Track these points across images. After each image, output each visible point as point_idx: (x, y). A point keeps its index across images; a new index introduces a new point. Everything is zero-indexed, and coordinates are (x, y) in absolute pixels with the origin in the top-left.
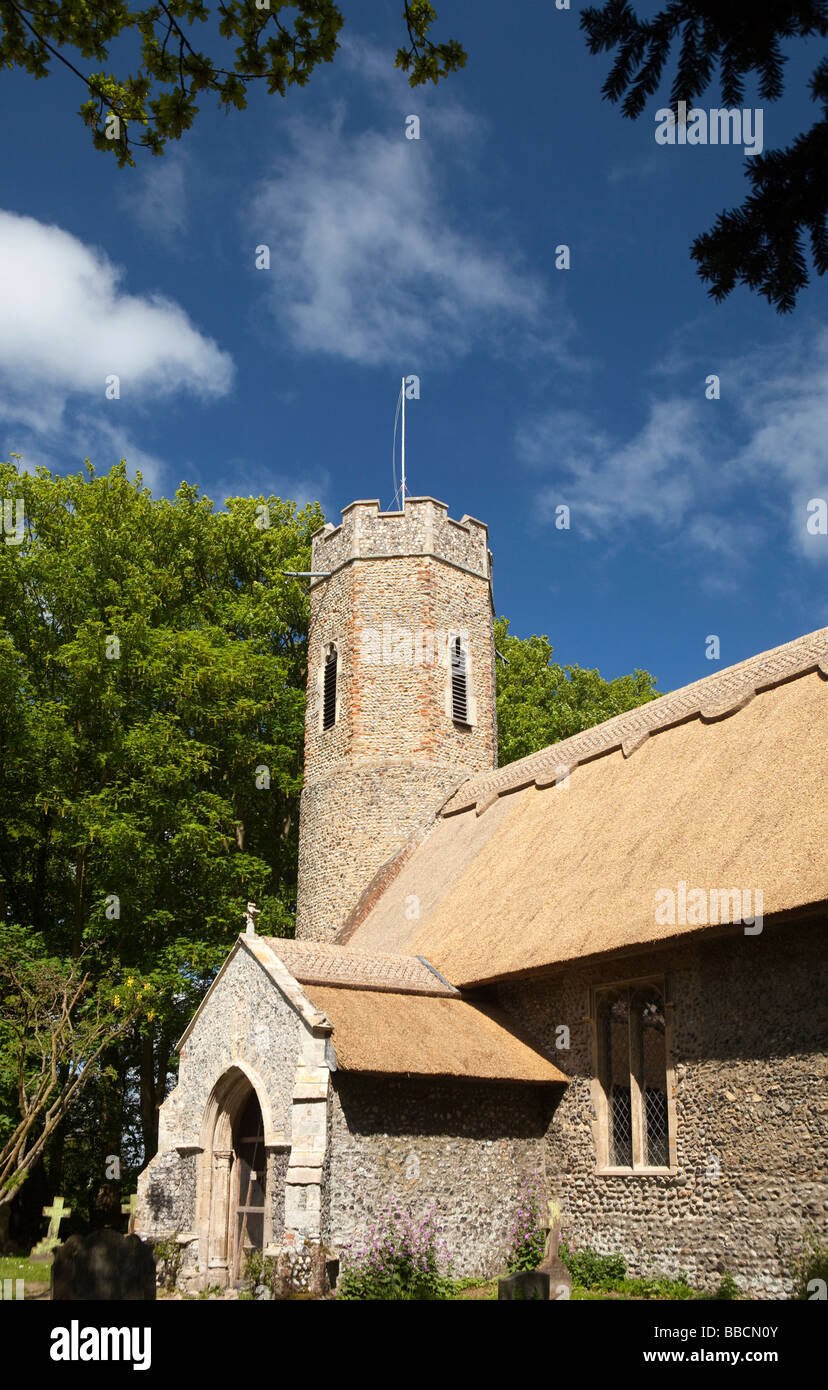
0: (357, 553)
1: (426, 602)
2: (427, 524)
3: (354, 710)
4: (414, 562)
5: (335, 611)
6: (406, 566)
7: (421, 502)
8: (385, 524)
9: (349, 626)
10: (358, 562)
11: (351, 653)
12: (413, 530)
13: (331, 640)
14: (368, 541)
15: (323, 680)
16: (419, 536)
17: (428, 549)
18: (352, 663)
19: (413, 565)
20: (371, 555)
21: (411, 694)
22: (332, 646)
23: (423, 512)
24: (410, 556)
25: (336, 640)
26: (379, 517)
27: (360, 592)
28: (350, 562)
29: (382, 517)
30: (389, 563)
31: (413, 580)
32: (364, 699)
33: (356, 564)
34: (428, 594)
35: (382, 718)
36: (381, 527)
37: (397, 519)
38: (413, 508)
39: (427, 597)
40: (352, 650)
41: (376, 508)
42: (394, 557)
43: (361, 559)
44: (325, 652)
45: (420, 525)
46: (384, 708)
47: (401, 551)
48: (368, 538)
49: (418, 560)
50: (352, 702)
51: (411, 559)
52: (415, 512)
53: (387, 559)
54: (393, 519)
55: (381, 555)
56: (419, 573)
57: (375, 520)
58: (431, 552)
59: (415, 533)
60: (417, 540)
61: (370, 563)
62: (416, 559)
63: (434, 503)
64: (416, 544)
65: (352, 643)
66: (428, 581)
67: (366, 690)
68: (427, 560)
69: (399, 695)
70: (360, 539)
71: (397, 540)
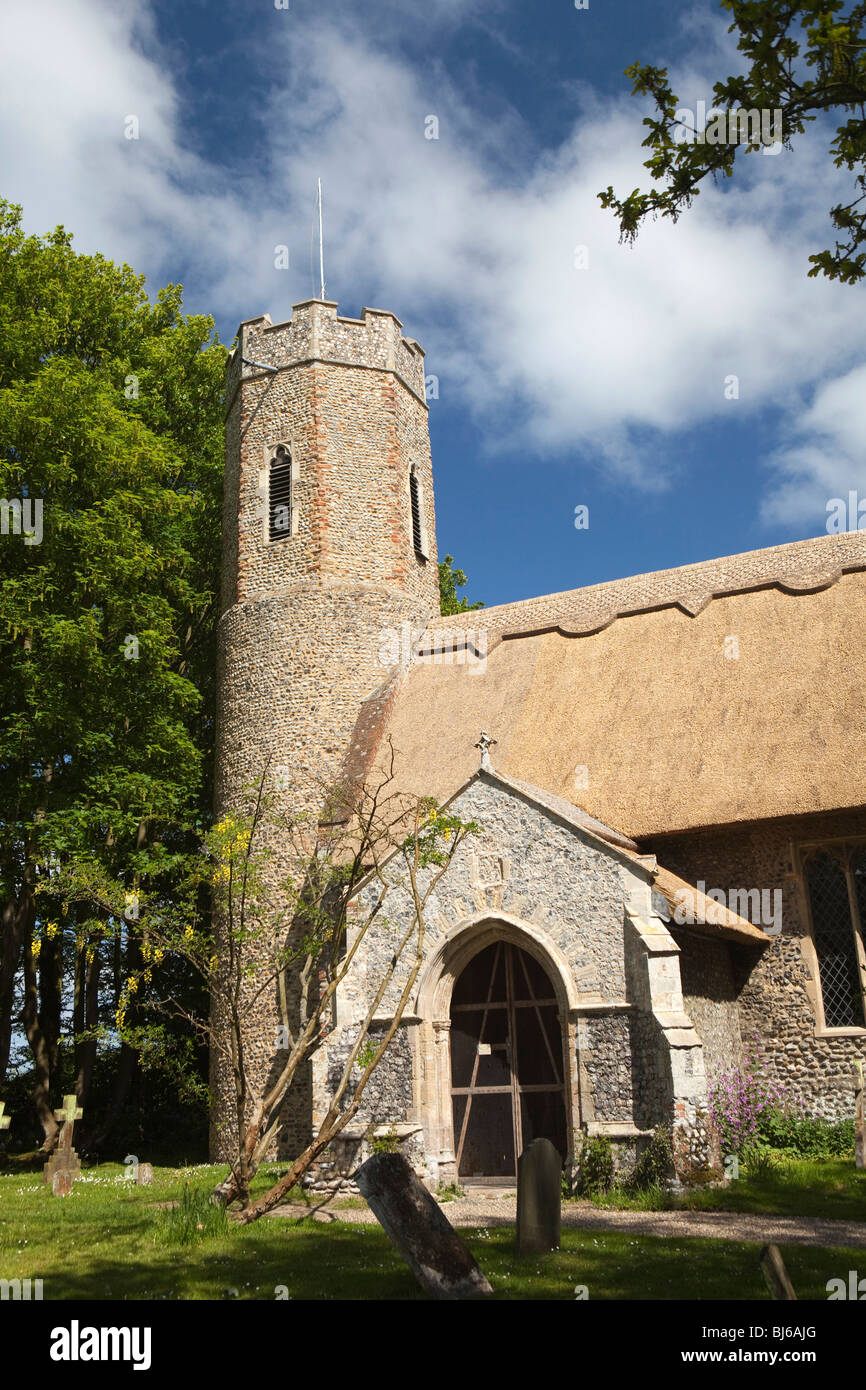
0: (318, 355)
1: (392, 421)
2: (389, 340)
3: (322, 524)
4: (377, 376)
5: (283, 411)
6: (369, 379)
7: (382, 315)
8: (345, 330)
9: (310, 431)
10: (319, 364)
11: (314, 460)
12: (375, 342)
13: (280, 442)
14: (329, 344)
15: (268, 484)
16: (382, 350)
17: (390, 366)
18: (316, 472)
19: (377, 379)
20: (332, 359)
21: (380, 516)
22: (281, 449)
23: (384, 326)
24: (372, 369)
25: (289, 443)
26: (339, 321)
27: (322, 396)
28: (309, 362)
29: (343, 322)
30: (351, 372)
31: (378, 395)
32: (332, 513)
33: (317, 366)
34: (393, 413)
35: (352, 538)
36: (342, 332)
37: (358, 327)
38: (373, 319)
39: (391, 416)
40: (316, 457)
41: (335, 311)
42: (358, 367)
43: (321, 361)
44: (269, 455)
45: (381, 339)
46: (353, 526)
47: (364, 363)
48: (329, 341)
49: (382, 376)
50: (318, 515)
51: (374, 373)
52: (377, 325)
53: (349, 367)
54: (353, 326)
55: (342, 361)
56: (383, 388)
57: (335, 323)
58: (394, 369)
59: (377, 346)
60: (379, 353)
61: (332, 368)
62: (380, 374)
63: (394, 319)
64: (379, 358)
65: (316, 450)
66: (393, 399)
67: (333, 504)
68: (391, 377)
69: (368, 515)
70: (320, 340)
71: (358, 349)
